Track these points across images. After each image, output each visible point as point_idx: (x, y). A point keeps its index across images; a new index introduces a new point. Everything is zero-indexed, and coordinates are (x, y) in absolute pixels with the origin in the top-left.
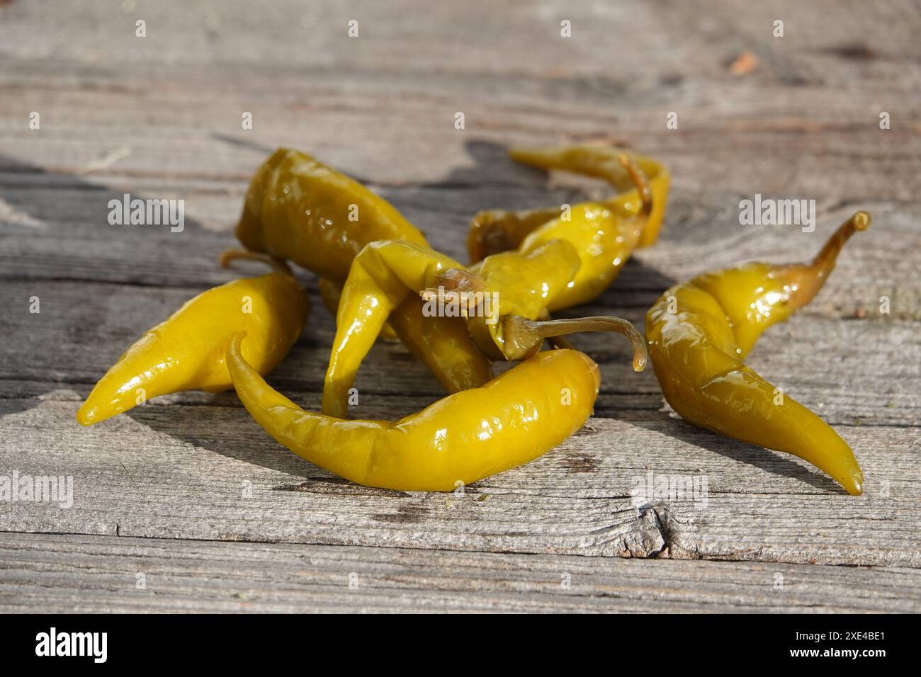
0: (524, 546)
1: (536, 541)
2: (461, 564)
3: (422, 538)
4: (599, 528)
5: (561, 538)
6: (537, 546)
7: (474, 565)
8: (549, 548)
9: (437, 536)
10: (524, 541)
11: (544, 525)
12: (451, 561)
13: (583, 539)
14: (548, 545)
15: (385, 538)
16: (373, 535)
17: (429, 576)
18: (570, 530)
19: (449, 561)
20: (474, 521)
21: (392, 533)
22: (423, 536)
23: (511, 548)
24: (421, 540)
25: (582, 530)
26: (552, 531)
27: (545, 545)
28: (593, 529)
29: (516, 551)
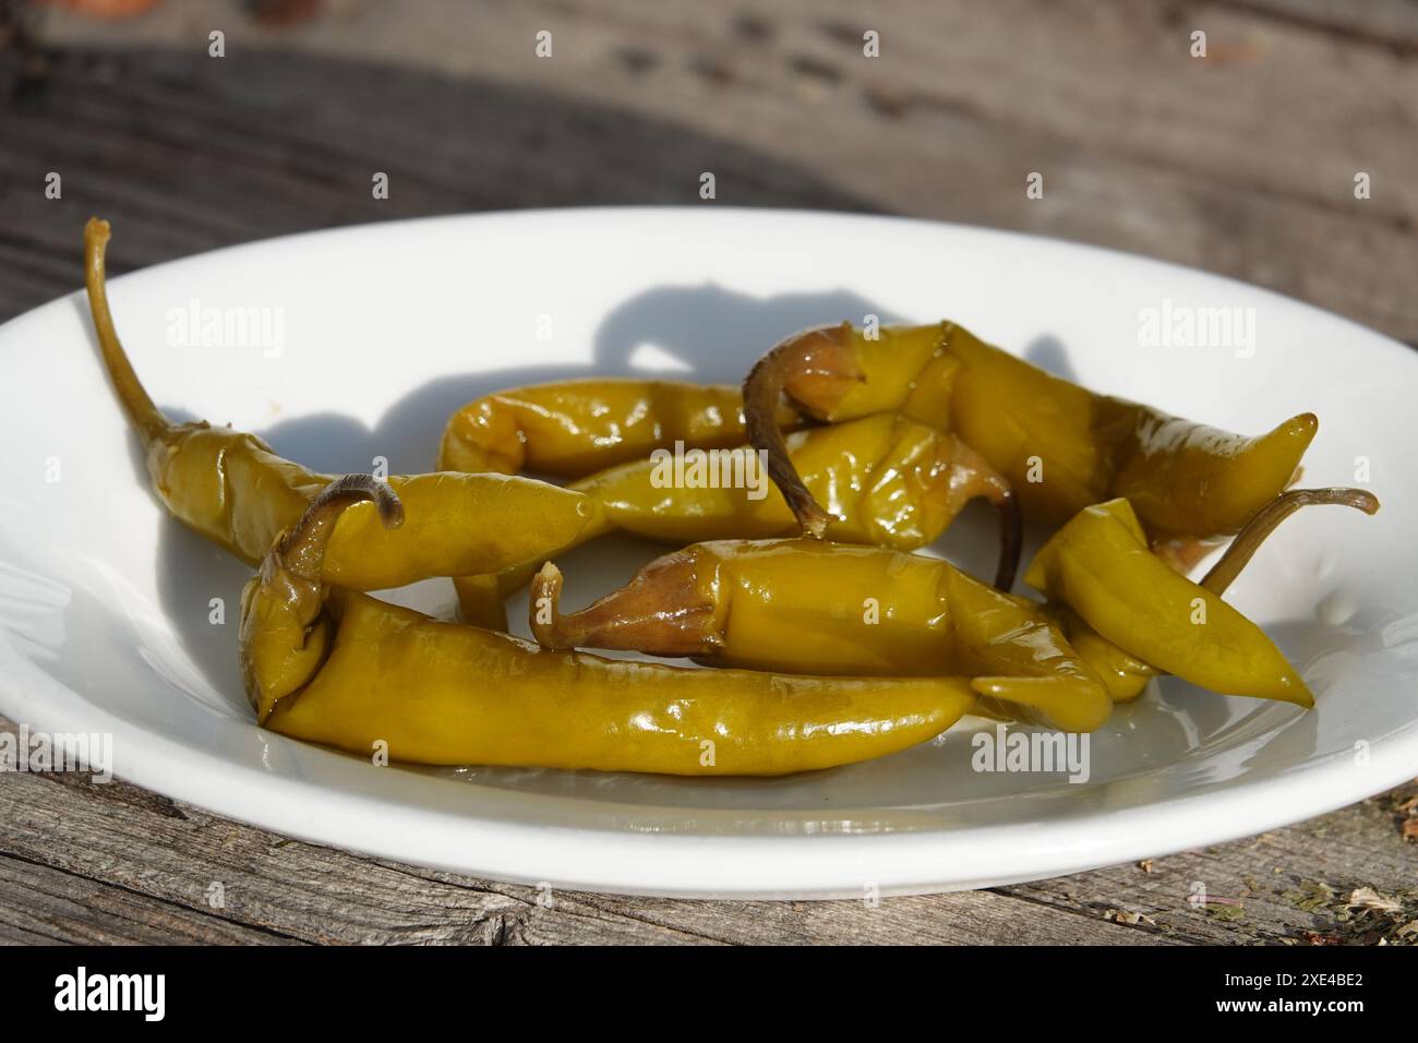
0: (288, 926)
1: (306, 921)
2: (171, 926)
3: (152, 879)
4: (409, 924)
5: (343, 925)
6: (306, 928)
7: (190, 932)
8: (321, 936)
9: (174, 882)
10: (291, 917)
11: (334, 901)
12: (160, 918)
13: (373, 933)
14: (322, 931)
15: (104, 867)
16: (90, 858)
17: (111, 932)
18: (366, 917)
19: (158, 918)
20: (242, 873)
21: (116, 864)
22: (156, 876)
23: (270, 923)
24: (150, 882)
25: (384, 921)
26: (342, 912)
27: (317, 930)
28: (400, 924)
29: (276, 929)
